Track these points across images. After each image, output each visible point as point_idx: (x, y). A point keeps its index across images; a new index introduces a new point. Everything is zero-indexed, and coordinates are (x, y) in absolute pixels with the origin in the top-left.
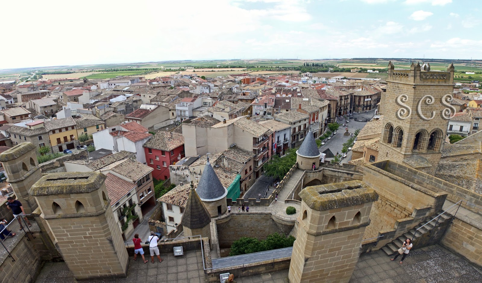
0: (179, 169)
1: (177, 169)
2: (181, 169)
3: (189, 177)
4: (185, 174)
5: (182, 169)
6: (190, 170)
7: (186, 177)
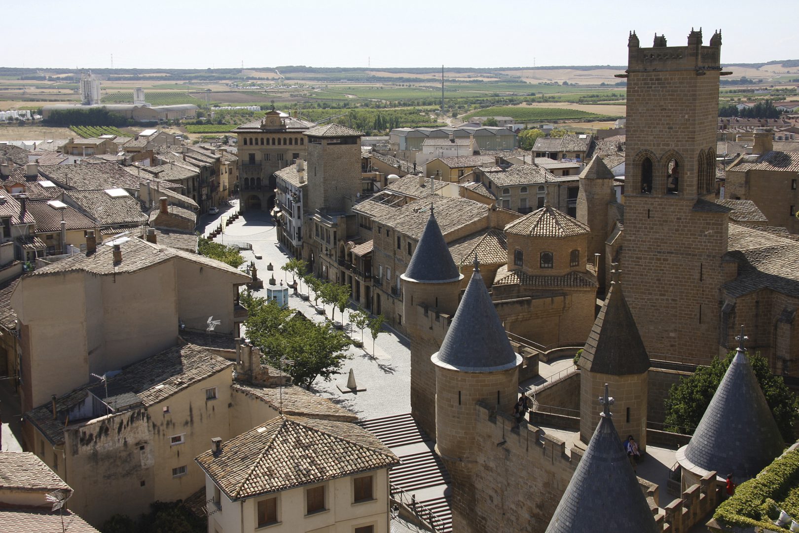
0: (107, 430)
1: (99, 435)
2: (116, 426)
3: (148, 449)
4: (131, 440)
5: (121, 423)
6: (153, 419)
7: (136, 451)
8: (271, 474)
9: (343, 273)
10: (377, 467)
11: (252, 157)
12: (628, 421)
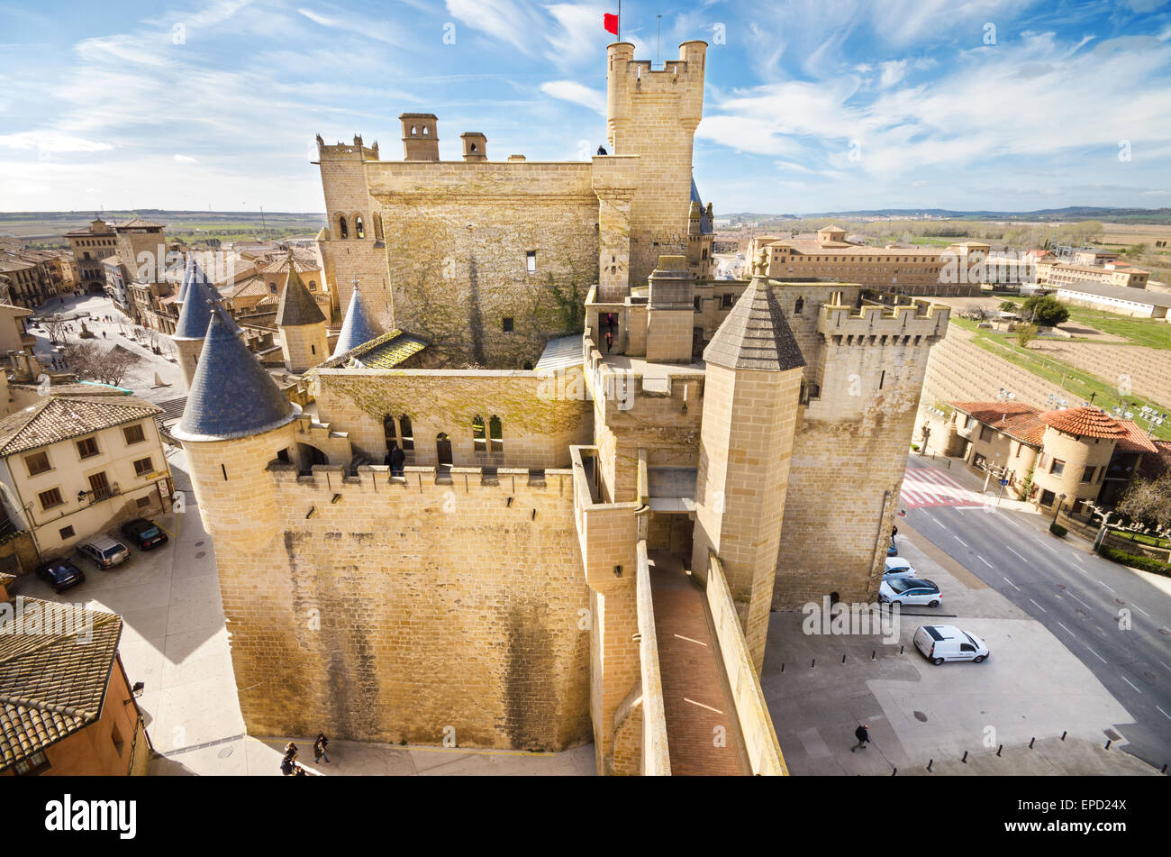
8: (35, 436)
9: (162, 320)
10: (143, 417)
11: (87, 255)
12: (314, 353)
